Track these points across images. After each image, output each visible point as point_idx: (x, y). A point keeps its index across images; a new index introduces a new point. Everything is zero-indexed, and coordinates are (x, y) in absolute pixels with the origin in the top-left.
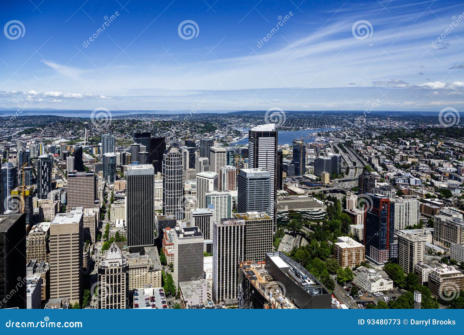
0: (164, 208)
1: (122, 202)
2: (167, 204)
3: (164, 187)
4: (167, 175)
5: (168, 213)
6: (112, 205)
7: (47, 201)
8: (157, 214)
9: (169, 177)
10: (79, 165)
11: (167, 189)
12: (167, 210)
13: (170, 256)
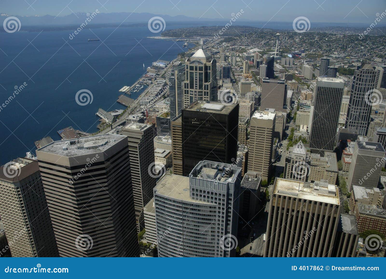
0: (346, 122)
1: (308, 111)
2: (350, 119)
3: (350, 102)
4: (356, 91)
5: (351, 127)
6: (298, 112)
7: (245, 101)
8: (339, 126)
9: (358, 94)
10: (270, 73)
11: (353, 105)
12: (350, 125)
13: (347, 164)
